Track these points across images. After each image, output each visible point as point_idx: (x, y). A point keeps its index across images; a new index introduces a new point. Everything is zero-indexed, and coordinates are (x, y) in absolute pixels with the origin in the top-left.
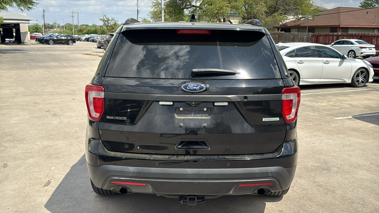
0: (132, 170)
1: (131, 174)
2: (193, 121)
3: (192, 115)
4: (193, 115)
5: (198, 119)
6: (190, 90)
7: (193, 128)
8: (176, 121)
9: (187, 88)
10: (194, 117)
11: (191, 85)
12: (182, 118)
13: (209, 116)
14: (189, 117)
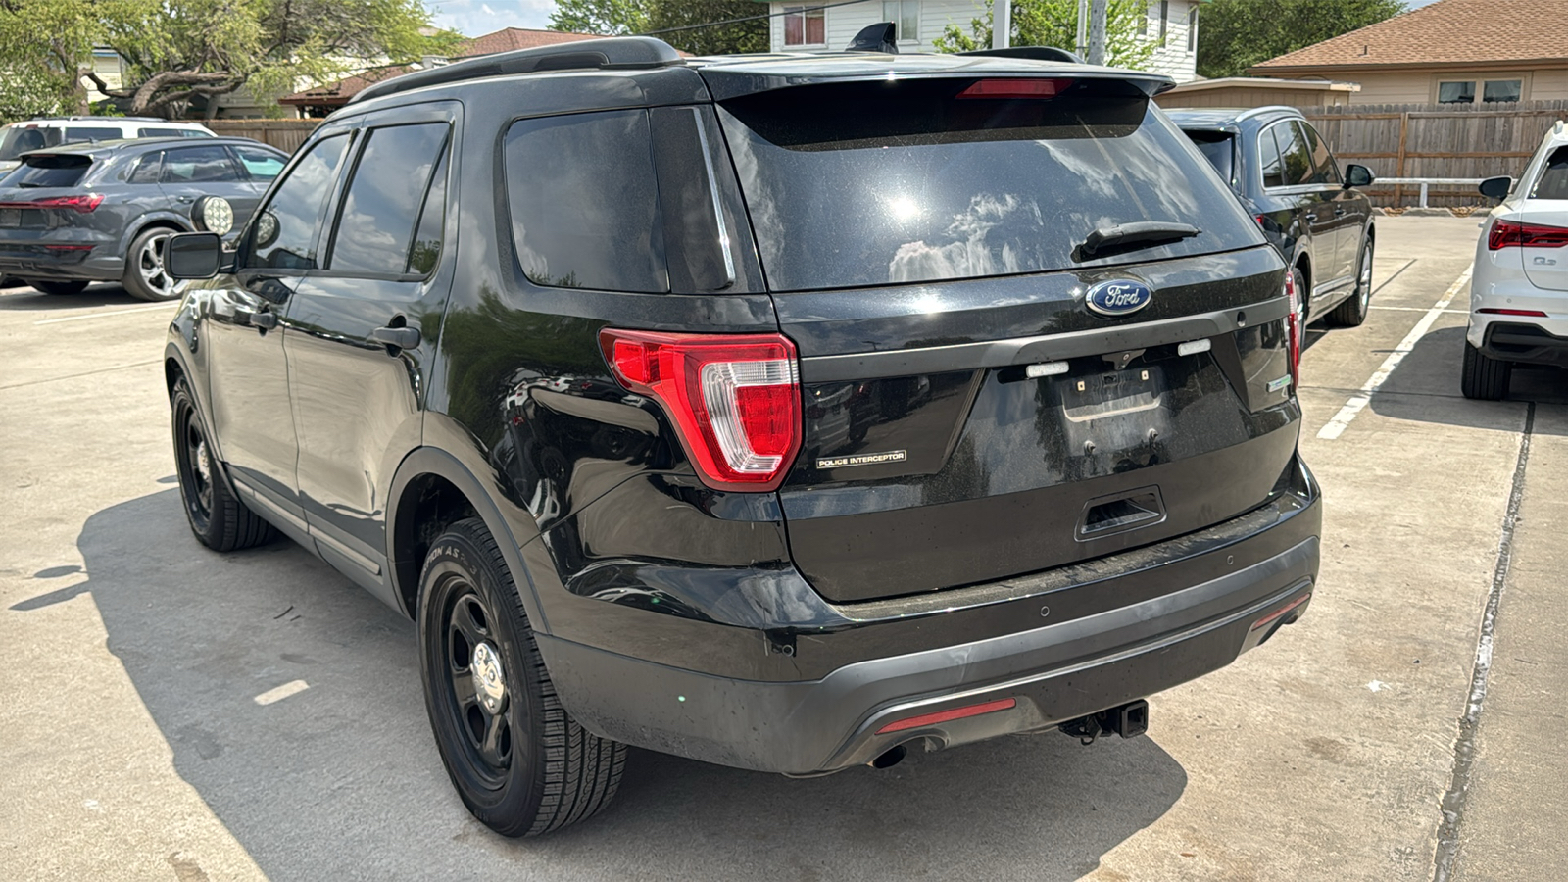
0: (962, 658)
1: (963, 674)
2: (1118, 426)
3: (1111, 403)
4: (1114, 404)
5: (1130, 414)
6: (1115, 307)
7: (1123, 450)
8: (1072, 434)
9: (1107, 302)
10: (1116, 407)
11: (1115, 289)
12: (1087, 418)
13: (1154, 397)
14: (1102, 411)
